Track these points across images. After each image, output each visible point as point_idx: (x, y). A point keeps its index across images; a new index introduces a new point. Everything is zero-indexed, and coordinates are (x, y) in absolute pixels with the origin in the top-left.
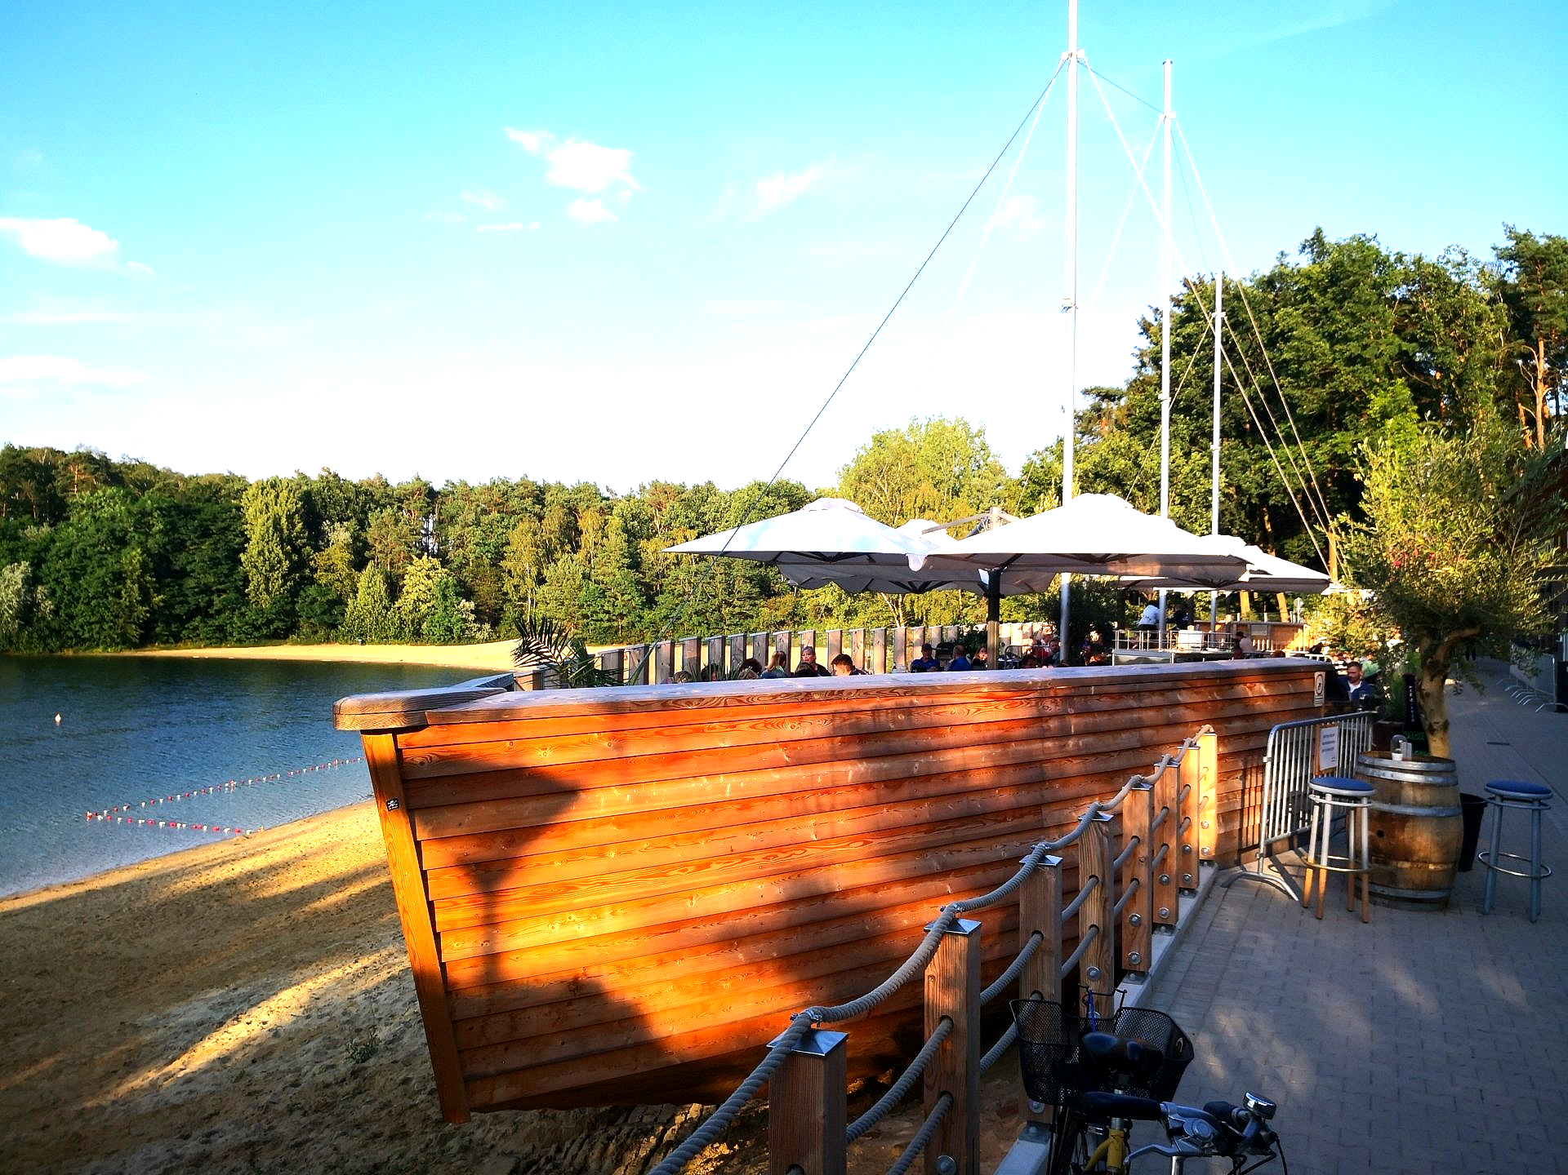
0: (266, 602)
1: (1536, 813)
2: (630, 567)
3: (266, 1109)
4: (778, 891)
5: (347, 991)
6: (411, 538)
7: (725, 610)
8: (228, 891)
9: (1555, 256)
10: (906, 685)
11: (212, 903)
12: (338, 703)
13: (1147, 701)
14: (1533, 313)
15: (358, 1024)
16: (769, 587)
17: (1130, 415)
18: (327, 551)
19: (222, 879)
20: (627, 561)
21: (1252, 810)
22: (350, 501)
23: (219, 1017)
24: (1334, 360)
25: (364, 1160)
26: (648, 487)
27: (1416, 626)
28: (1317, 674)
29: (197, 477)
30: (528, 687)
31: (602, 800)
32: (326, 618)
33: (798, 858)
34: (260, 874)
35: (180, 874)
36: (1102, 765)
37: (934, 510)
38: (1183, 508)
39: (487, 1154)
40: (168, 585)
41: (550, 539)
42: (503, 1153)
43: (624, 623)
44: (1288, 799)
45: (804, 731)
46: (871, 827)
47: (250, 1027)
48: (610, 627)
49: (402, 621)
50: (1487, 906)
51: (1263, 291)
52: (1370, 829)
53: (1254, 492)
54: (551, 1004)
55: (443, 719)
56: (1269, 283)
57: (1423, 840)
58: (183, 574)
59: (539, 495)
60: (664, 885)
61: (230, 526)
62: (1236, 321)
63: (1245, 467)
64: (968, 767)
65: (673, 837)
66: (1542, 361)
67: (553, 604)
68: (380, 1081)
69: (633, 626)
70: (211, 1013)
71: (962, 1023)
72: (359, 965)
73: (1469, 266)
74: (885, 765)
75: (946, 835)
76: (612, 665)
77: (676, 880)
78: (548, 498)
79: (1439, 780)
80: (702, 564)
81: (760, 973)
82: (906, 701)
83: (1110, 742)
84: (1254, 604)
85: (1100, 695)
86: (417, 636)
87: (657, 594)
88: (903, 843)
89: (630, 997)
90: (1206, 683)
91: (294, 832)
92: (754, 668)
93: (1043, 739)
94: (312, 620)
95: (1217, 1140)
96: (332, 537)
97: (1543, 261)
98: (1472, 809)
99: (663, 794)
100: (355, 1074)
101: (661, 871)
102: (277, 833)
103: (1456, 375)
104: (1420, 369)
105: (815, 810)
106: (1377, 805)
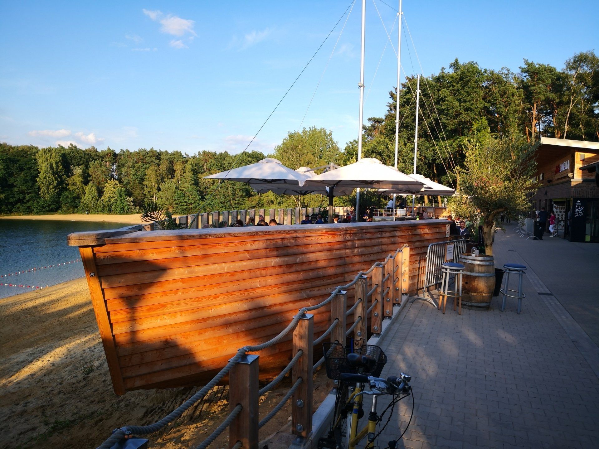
0: (47, 197)
1: (521, 275)
2: (194, 184)
3: (49, 393)
4: (245, 306)
5: (82, 348)
6: (106, 173)
7: (232, 202)
8: (34, 311)
9: (542, 71)
10: (295, 229)
11: (27, 315)
12: (69, 235)
13: (384, 235)
14: (533, 93)
15: (86, 360)
16: (249, 193)
17: (386, 129)
18: (72, 177)
19: (31, 306)
20: (193, 182)
21: (422, 275)
22: (82, 157)
23: (31, 359)
24: (461, 109)
25: (88, 411)
26: (202, 153)
27: (482, 208)
28: (447, 225)
29: (17, 147)
30: (148, 230)
31: (176, 273)
32: (73, 204)
33: (253, 294)
34: (47, 304)
35: (14, 304)
36: (367, 259)
37: (312, 164)
38: (404, 164)
39: (136, 407)
40: (6, 190)
41: (163, 173)
42: (142, 406)
43: (192, 206)
44: (434, 271)
45: (255, 246)
46: (281, 282)
47: (43, 363)
48: (187, 208)
49: (104, 205)
50: (503, 308)
51: (436, 82)
52: (463, 281)
53: (431, 158)
54: (157, 350)
55: (112, 242)
56: (438, 79)
57: (481, 285)
58: (13, 186)
59: (158, 156)
60: (200, 305)
61: (32, 167)
62: (425, 93)
63: (427, 149)
64: (317, 259)
65: (204, 286)
66: (535, 111)
67: (164, 199)
68: (94, 381)
69: (196, 207)
70: (27, 358)
71: (306, 352)
72: (87, 338)
73: (510, 75)
74: (286, 259)
75: (309, 284)
76: (184, 221)
77: (205, 302)
78: (162, 157)
79: (487, 263)
80: (223, 184)
81: (238, 337)
82: (294, 235)
83: (370, 250)
84: (429, 200)
85: (367, 233)
86: (110, 211)
87: (205, 195)
88: (293, 287)
89: (188, 346)
90: (406, 228)
91: (60, 287)
92: (240, 223)
93: (345, 249)
94: (67, 205)
95: (388, 389)
96: (75, 171)
97: (537, 73)
98: (499, 274)
99: (200, 270)
100: (84, 379)
101: (199, 299)
102: (53, 288)
103: (504, 116)
104: (491, 113)
105: (259, 276)
106: (465, 273)
